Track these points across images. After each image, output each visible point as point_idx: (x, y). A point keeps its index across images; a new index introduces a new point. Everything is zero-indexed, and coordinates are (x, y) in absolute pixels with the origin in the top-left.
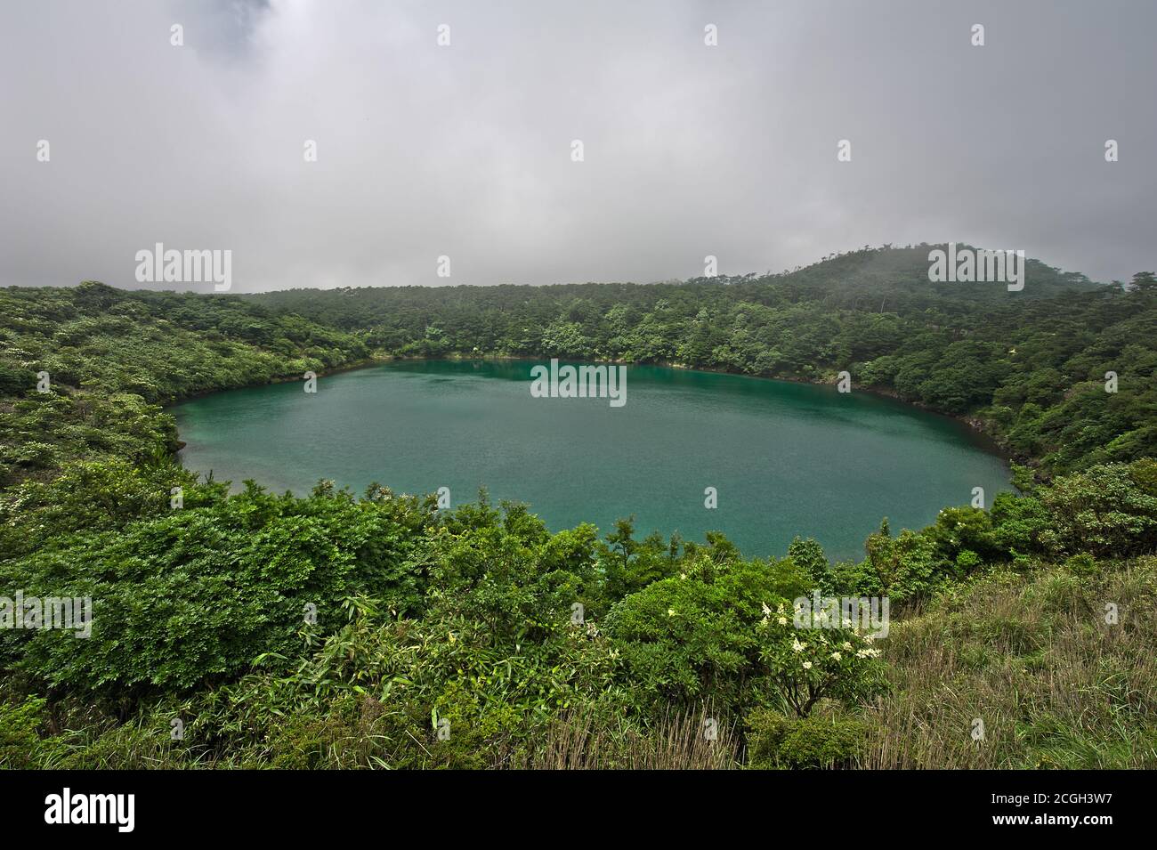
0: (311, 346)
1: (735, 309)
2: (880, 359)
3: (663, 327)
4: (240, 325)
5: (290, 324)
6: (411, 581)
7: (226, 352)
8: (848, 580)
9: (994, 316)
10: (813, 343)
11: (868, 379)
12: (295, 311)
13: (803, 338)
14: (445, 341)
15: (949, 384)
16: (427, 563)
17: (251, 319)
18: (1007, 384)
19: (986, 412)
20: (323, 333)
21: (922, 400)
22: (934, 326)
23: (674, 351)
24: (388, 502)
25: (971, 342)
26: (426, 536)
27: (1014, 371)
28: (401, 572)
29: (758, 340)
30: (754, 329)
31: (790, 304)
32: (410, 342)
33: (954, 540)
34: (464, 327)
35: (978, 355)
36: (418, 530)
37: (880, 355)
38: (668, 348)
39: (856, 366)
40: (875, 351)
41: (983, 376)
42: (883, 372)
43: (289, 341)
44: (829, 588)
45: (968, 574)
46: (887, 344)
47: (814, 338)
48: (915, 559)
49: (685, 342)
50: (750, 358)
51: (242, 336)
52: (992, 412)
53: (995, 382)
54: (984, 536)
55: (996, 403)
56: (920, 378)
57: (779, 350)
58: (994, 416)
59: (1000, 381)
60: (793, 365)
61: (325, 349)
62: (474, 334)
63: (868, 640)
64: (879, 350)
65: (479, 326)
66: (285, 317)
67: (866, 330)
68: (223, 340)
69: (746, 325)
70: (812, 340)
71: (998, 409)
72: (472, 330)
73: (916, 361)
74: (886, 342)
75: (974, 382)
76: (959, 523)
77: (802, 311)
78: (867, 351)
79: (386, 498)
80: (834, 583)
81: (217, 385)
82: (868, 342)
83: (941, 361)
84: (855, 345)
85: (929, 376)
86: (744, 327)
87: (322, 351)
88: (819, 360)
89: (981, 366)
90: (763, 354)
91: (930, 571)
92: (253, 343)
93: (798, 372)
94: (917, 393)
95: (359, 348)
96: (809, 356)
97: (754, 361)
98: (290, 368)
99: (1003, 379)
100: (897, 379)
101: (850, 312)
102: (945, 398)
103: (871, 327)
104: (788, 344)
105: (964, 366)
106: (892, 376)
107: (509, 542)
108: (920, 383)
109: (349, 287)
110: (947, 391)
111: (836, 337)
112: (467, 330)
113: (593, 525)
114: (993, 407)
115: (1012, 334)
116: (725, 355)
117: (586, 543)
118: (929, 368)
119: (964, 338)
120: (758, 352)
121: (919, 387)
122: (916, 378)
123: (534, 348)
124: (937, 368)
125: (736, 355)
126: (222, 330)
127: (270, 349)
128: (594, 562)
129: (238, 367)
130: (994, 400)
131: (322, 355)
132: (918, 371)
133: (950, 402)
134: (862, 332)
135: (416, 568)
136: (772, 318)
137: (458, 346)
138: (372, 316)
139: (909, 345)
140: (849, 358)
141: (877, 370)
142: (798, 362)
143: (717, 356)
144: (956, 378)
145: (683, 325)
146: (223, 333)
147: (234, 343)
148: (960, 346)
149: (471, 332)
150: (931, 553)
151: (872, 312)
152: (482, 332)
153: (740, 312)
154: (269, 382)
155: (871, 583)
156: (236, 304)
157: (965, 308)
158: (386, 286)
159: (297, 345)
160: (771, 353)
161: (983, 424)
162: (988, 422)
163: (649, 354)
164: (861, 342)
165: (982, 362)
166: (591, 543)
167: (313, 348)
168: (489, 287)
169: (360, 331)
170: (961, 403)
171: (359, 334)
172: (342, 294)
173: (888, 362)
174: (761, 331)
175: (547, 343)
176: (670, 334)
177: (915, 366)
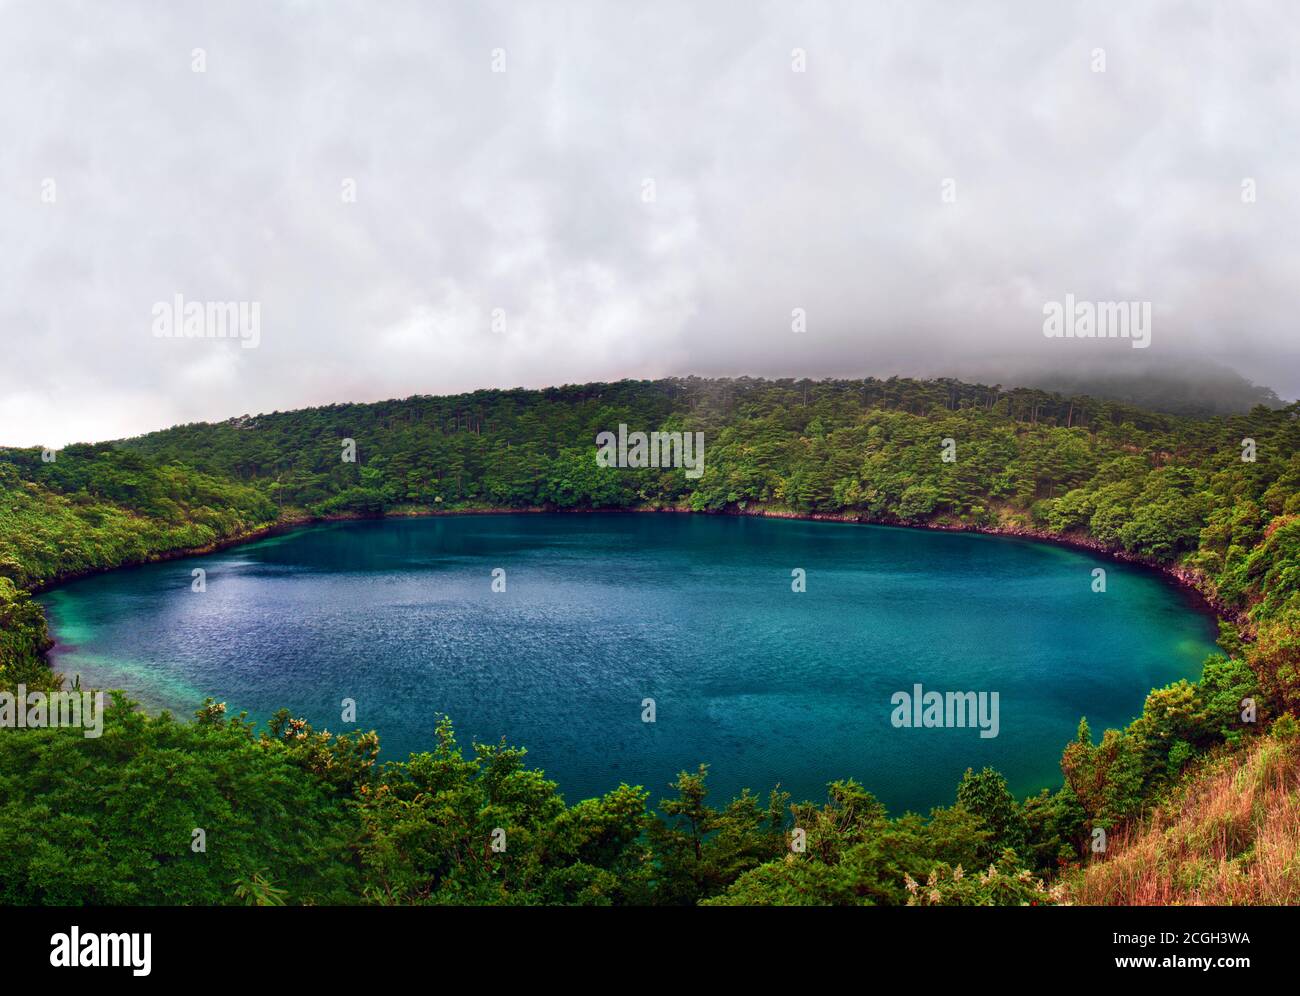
0: (197, 507)
1: (866, 418)
2: (1070, 494)
3: (752, 449)
4: (113, 482)
5: (171, 477)
6: (336, 870)
7: (96, 520)
8: (1043, 819)
9: (1194, 435)
10: (982, 471)
11: (1058, 523)
12: (177, 457)
13: (967, 463)
14: (389, 489)
15: (1152, 526)
16: (360, 844)
17: (125, 473)
18: (1211, 522)
19: (1193, 560)
20: (212, 487)
21: (1124, 549)
22: (1132, 448)
23: (771, 491)
24: (302, 741)
25: (1173, 468)
26: (357, 799)
27: (1218, 505)
28: (320, 855)
29: (903, 469)
30: (897, 450)
31: (947, 411)
32: (335, 493)
33: (1165, 732)
34: (419, 464)
35: (1181, 486)
36: (346, 789)
37: (1070, 489)
38: (761, 484)
39: (1043, 504)
40: (1063, 482)
41: (1188, 513)
42: (1075, 512)
43: (170, 501)
44: (1018, 837)
45: (1181, 773)
46: (1079, 472)
47: (984, 463)
48: (1122, 769)
49: (788, 474)
50: (892, 498)
51: (116, 498)
52: (1199, 560)
53: (1200, 519)
54: (1195, 719)
55: (1203, 547)
56: (1119, 519)
57: (935, 483)
58: (1201, 564)
59: (1205, 519)
60: (955, 506)
61: (217, 510)
62: (435, 476)
63: (1056, 894)
64: (1069, 481)
65: (443, 461)
66: (166, 468)
67: (1051, 452)
68: (94, 505)
69: (883, 445)
70: (981, 467)
71: (1205, 554)
72: (432, 468)
73: (1114, 495)
74: (1077, 469)
75: (1178, 522)
76: (1168, 709)
77: (964, 422)
78: (1055, 483)
79: (300, 736)
80: (1024, 829)
81: (87, 566)
82: (1055, 469)
83: (1142, 494)
84: (1039, 474)
85: (1130, 516)
86: (880, 447)
87: (212, 513)
88: (993, 497)
89: (1185, 500)
90: (911, 490)
91: (1141, 780)
92: (128, 507)
93: (963, 517)
94: (1118, 539)
95: (262, 506)
96: (977, 492)
97: (899, 501)
98: (170, 539)
99: (1207, 516)
100: (1094, 522)
101: (1030, 425)
102: (1149, 545)
103: (1057, 448)
104: (947, 474)
105: (1167, 501)
106: (1087, 518)
107: (490, 815)
108: (1120, 526)
109: (246, 416)
110: (1151, 535)
111: (1014, 462)
112: (423, 469)
113: (639, 787)
114: (1199, 553)
115: (1213, 459)
116: (853, 494)
117: (629, 820)
118: (1129, 505)
119: (1165, 464)
120: (903, 486)
121: (1119, 531)
122: (1115, 518)
123: (535, 494)
124: (1139, 504)
125: (870, 494)
126: (92, 491)
127: (147, 514)
128: (641, 851)
129: (109, 540)
130: (1201, 544)
131: (213, 518)
132: (1117, 510)
133: (1156, 550)
134: (1045, 454)
135: (344, 850)
136: (921, 433)
137: (411, 495)
138: (279, 455)
139: (1104, 473)
140: (1032, 494)
141: (1068, 510)
142: (963, 501)
143: (841, 495)
144: (1160, 518)
145: (784, 445)
146: (94, 495)
147: (106, 508)
148: (1161, 474)
149: (430, 472)
150: (1141, 755)
151: (1058, 426)
152: (447, 470)
153: (873, 423)
154: (148, 561)
155: (1074, 818)
156: (108, 454)
157: (1163, 423)
158: (299, 409)
159: (181, 506)
160: (924, 489)
161: (1191, 577)
162: (1197, 572)
163: (732, 497)
164: (1045, 469)
165: (1185, 495)
166: (635, 818)
167: (200, 510)
168: (457, 397)
169: (263, 480)
170: (1168, 549)
171: (261, 485)
172: (238, 426)
173: (1081, 498)
174: (907, 453)
175: (558, 485)
176: (763, 461)
177: (1114, 502)
